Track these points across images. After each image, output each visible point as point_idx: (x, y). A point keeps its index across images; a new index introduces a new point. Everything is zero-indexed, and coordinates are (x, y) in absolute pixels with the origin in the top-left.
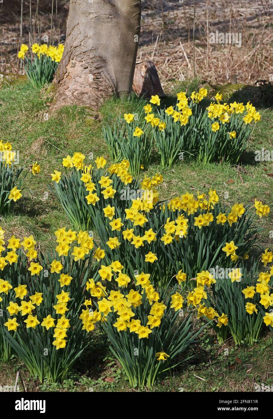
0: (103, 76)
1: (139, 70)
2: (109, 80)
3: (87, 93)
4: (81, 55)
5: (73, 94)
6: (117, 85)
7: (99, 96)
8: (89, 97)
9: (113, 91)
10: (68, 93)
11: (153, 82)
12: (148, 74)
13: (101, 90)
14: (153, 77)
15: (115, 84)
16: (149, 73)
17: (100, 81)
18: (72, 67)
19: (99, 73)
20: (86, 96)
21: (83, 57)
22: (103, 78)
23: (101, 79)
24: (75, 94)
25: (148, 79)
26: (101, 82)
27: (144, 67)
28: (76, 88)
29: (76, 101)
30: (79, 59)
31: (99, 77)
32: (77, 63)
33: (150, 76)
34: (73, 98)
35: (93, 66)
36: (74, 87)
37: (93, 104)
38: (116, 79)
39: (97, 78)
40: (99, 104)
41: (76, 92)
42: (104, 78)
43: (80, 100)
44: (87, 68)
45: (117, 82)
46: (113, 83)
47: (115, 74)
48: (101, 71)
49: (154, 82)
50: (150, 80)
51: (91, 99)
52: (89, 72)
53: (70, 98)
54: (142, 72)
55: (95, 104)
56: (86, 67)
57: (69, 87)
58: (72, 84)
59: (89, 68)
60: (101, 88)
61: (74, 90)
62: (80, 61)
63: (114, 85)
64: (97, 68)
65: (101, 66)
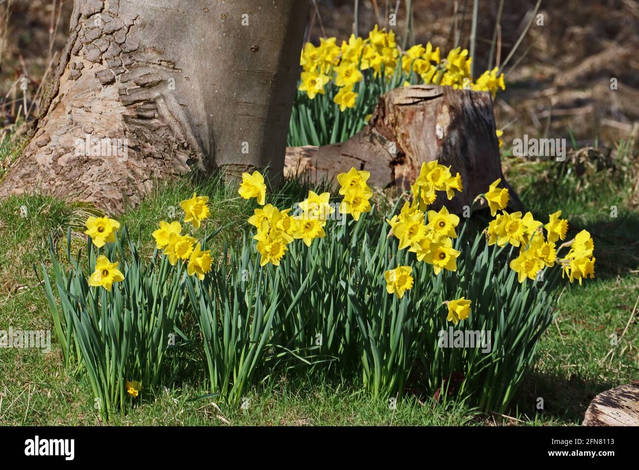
0: (164, 112)
1: (430, 120)
2: (180, 124)
3: (99, 161)
4: (101, 41)
5: (55, 160)
6: (213, 145)
7: (140, 172)
8: (103, 176)
9: (192, 161)
10: (43, 158)
11: (467, 159)
12: (455, 134)
13: (150, 155)
14: (471, 143)
15: (206, 139)
16: (460, 132)
17: (150, 127)
18: (71, 78)
19: (148, 102)
20: (95, 169)
21: (103, 49)
22: (162, 117)
23: (154, 122)
24: (61, 162)
25: (453, 148)
26: (154, 130)
27: (445, 109)
28: (68, 145)
29: (58, 183)
30: (94, 54)
31: (149, 114)
32: (87, 65)
33: (463, 139)
34: (52, 173)
35: (130, 77)
36: (62, 140)
37: (110, 196)
38: (211, 125)
39: (140, 117)
40: (135, 198)
41: (66, 157)
42: (168, 118)
43: (71, 181)
44: (112, 82)
45: (212, 135)
46: (197, 137)
47: (207, 107)
48: (157, 94)
49: (473, 160)
50: (458, 151)
51: (108, 181)
52: (117, 96)
53: (44, 174)
54: (438, 127)
55: (118, 196)
56: (109, 78)
57: (49, 141)
58: (60, 132)
59: (118, 84)
60: (150, 148)
61: (62, 150)
62: (94, 62)
63: (201, 143)
64: (143, 86)
65: (157, 79)
